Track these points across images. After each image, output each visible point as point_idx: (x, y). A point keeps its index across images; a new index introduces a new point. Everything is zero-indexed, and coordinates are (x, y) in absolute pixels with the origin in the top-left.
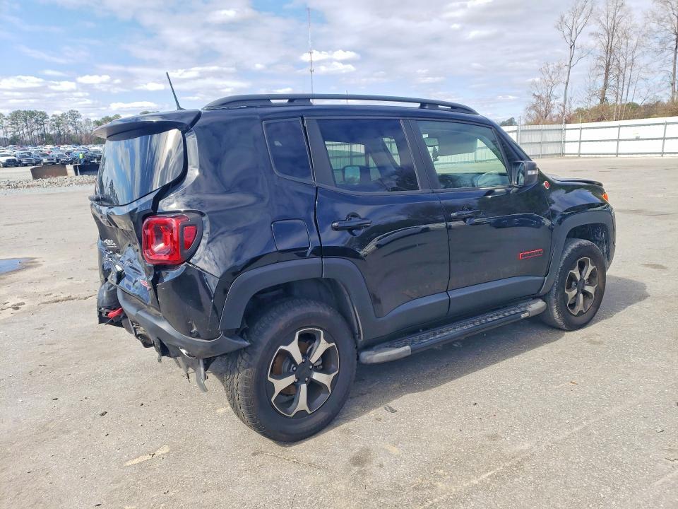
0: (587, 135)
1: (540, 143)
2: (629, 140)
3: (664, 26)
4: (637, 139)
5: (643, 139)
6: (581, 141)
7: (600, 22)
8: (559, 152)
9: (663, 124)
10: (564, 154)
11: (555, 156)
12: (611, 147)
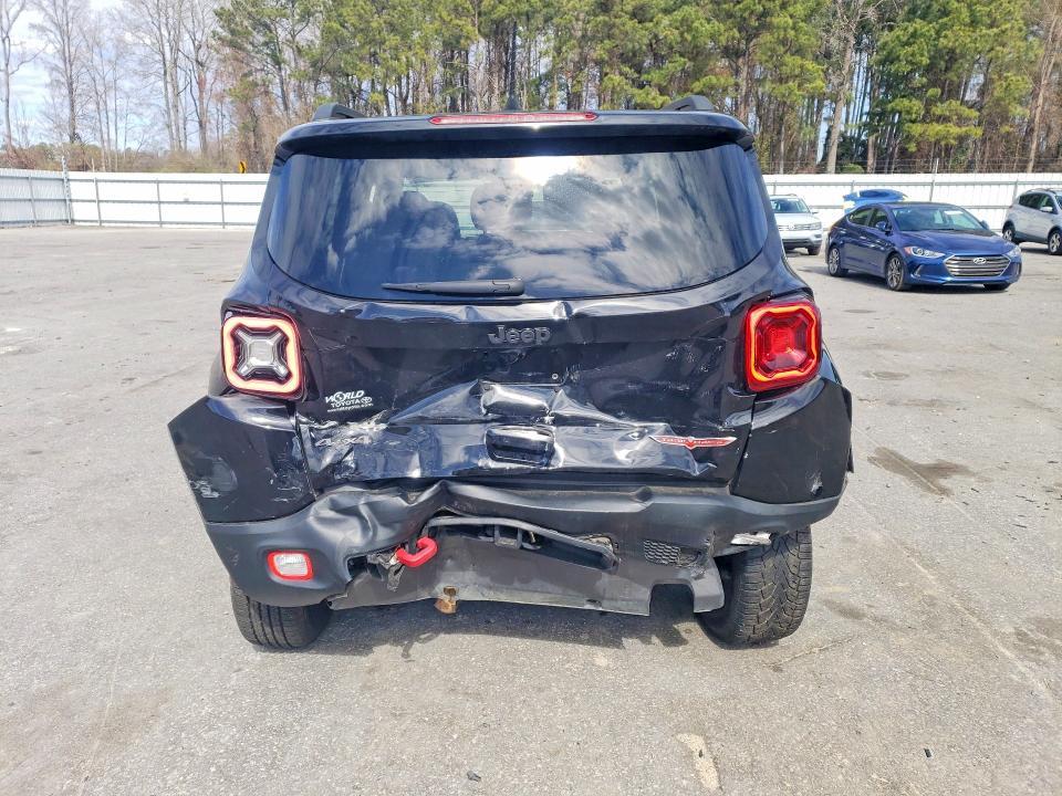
0: (107, 191)
1: (30, 200)
2: (176, 203)
3: (141, 39)
4: (187, 202)
5: (194, 203)
6: (99, 201)
7: (44, 9)
8: (64, 218)
9: (218, 183)
10: (73, 221)
11: (59, 223)
12: (150, 213)
